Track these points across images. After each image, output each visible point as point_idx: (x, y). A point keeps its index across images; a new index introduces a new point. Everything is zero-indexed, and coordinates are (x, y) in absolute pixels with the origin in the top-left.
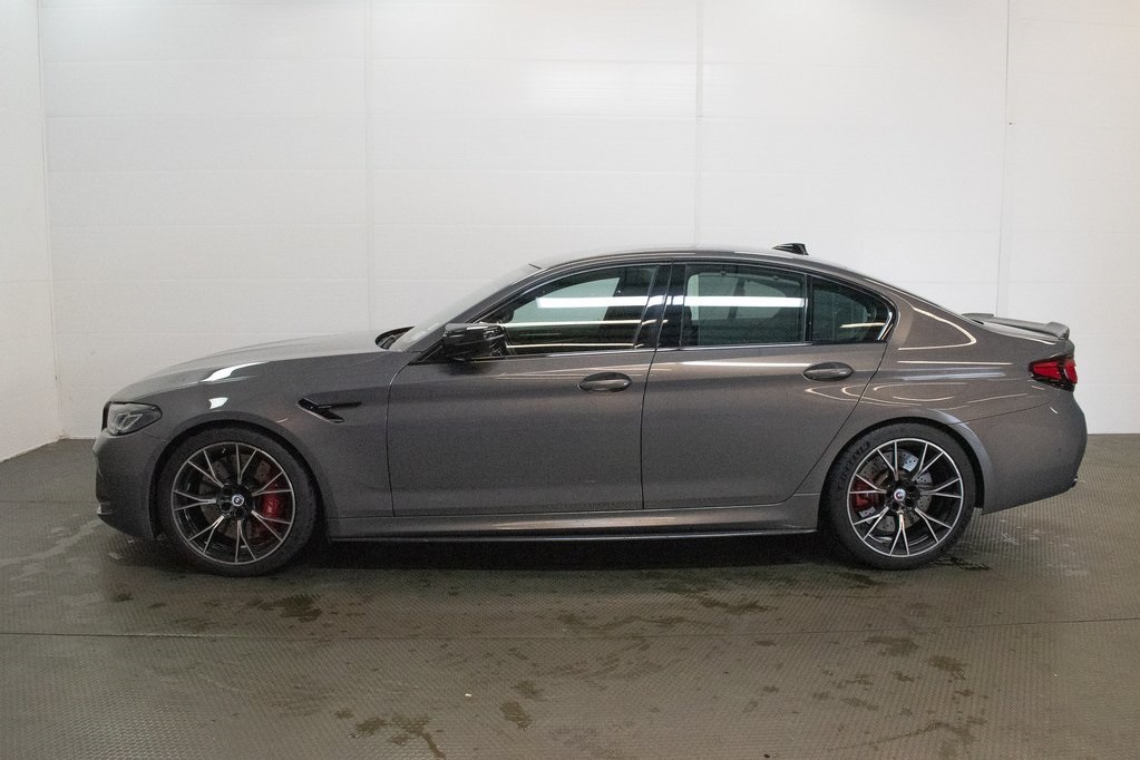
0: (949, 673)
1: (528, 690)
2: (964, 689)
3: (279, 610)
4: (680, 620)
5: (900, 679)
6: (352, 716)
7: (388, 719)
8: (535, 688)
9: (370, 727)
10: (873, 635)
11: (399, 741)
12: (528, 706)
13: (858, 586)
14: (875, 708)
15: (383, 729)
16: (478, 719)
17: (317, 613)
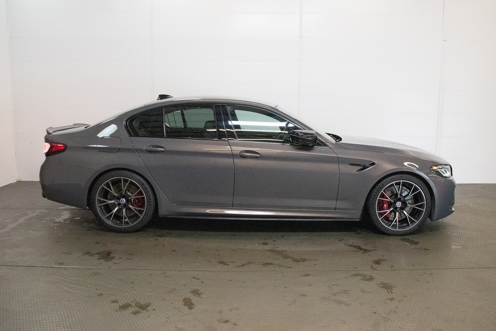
0: (386, 290)
1: (196, 292)
2: (392, 297)
3: (98, 256)
4: (271, 264)
5: (363, 292)
6: (118, 302)
7: (133, 304)
8: (199, 292)
9: (125, 307)
10: (355, 273)
11: (135, 313)
12: (194, 299)
13: (355, 251)
14: (349, 305)
15: (130, 308)
16: (172, 305)
17: (113, 258)
